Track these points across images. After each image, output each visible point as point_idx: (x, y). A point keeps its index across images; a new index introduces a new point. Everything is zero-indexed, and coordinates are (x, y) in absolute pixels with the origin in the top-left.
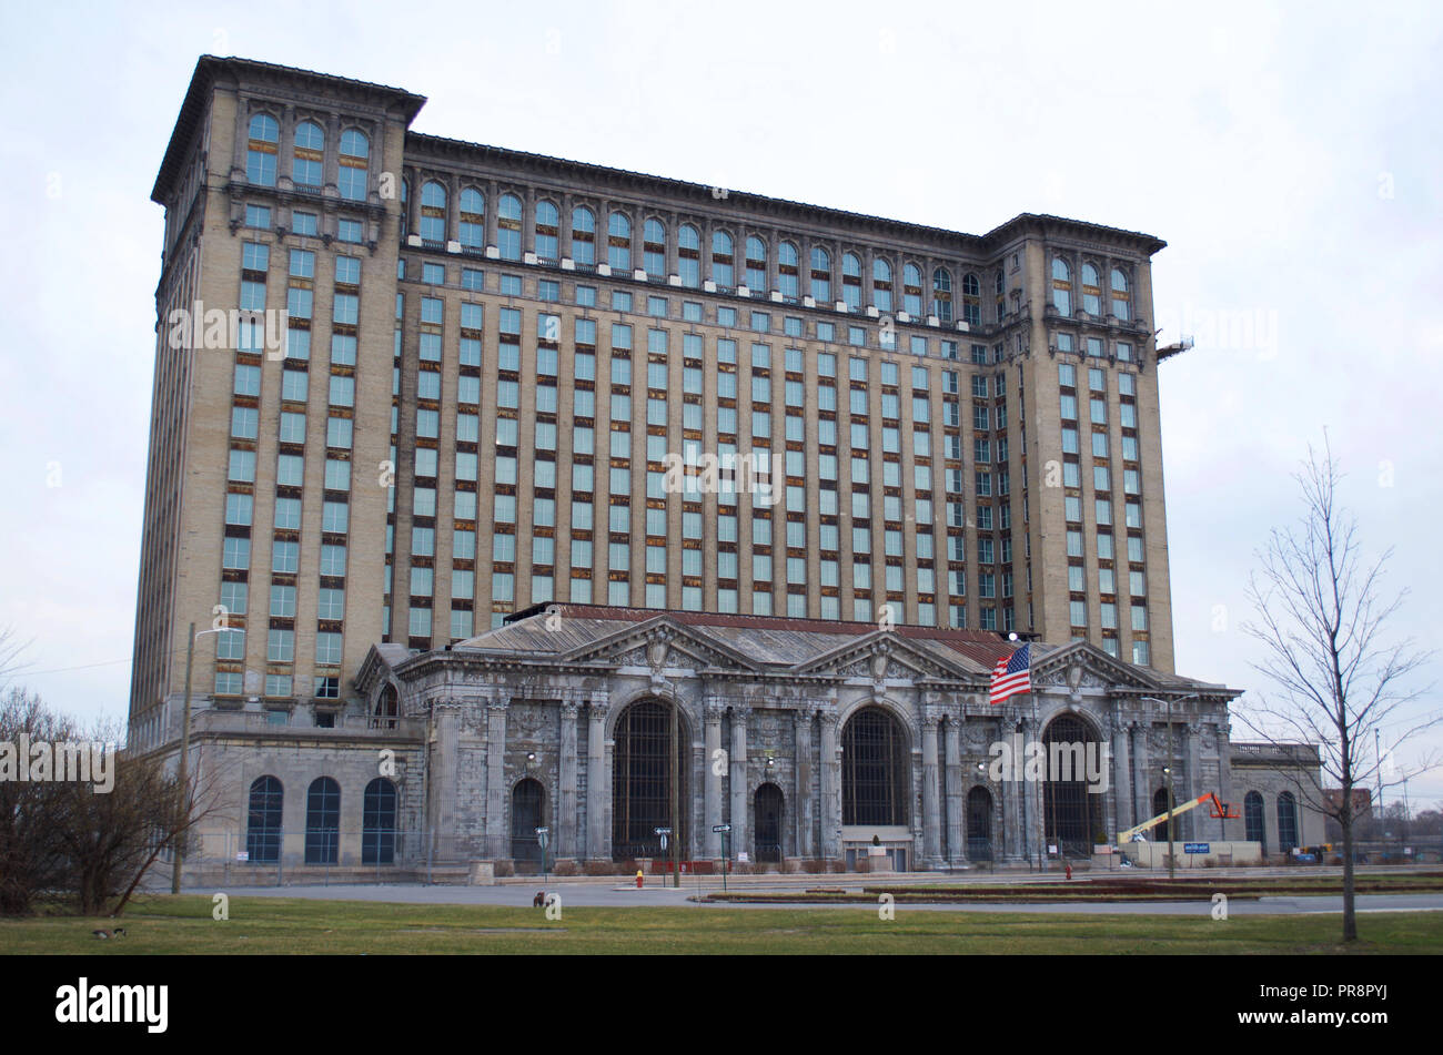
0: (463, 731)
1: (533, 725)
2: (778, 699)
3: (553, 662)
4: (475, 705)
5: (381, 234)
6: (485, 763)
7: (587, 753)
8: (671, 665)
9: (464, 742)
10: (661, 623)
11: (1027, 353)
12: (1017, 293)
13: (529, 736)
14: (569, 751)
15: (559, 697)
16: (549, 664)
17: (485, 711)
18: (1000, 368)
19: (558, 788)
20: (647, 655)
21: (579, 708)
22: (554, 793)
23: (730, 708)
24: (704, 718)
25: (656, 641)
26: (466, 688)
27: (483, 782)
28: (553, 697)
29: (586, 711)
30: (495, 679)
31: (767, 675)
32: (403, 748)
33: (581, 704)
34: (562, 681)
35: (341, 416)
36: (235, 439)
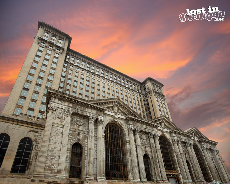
0: (55, 119)
1: (80, 124)
2: (145, 128)
3: (87, 102)
4: (61, 112)
5: (63, 52)
6: (62, 133)
7: (97, 136)
8: (119, 114)
9: (55, 123)
10: (116, 100)
11: (151, 95)
12: (148, 88)
13: (79, 127)
14: (91, 134)
15: (88, 115)
16: (86, 102)
17: (64, 114)
18: (147, 99)
19: (87, 147)
20: (113, 109)
21: (95, 120)
22: (86, 149)
23: (135, 129)
24: (129, 131)
25: (115, 106)
26: (58, 104)
27: (61, 140)
28: (87, 115)
29: (96, 121)
30: (69, 104)
31: (143, 120)
32: (38, 128)
33: (95, 118)
34: (90, 110)
35: (51, 75)
36: (30, 73)
